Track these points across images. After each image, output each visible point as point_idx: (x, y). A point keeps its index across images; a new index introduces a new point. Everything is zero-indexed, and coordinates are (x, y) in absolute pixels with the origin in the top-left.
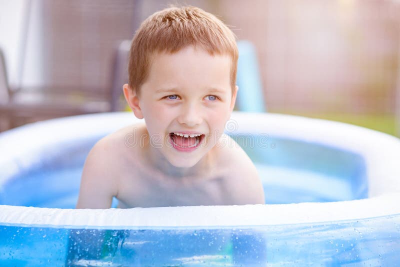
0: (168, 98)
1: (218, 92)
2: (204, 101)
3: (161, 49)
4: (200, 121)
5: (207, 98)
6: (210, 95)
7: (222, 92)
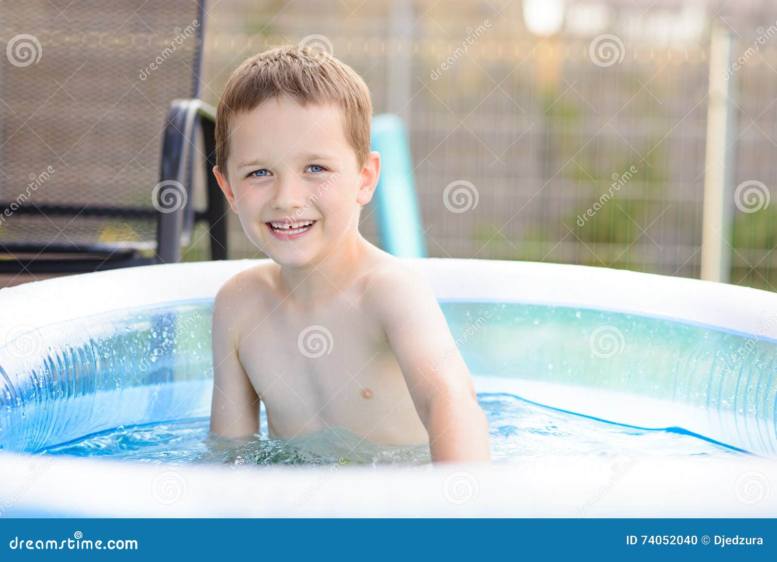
0: (254, 174)
1: (323, 159)
2: (305, 175)
3: (237, 109)
4: (300, 202)
5: (310, 170)
6: (312, 166)
7: (327, 158)
